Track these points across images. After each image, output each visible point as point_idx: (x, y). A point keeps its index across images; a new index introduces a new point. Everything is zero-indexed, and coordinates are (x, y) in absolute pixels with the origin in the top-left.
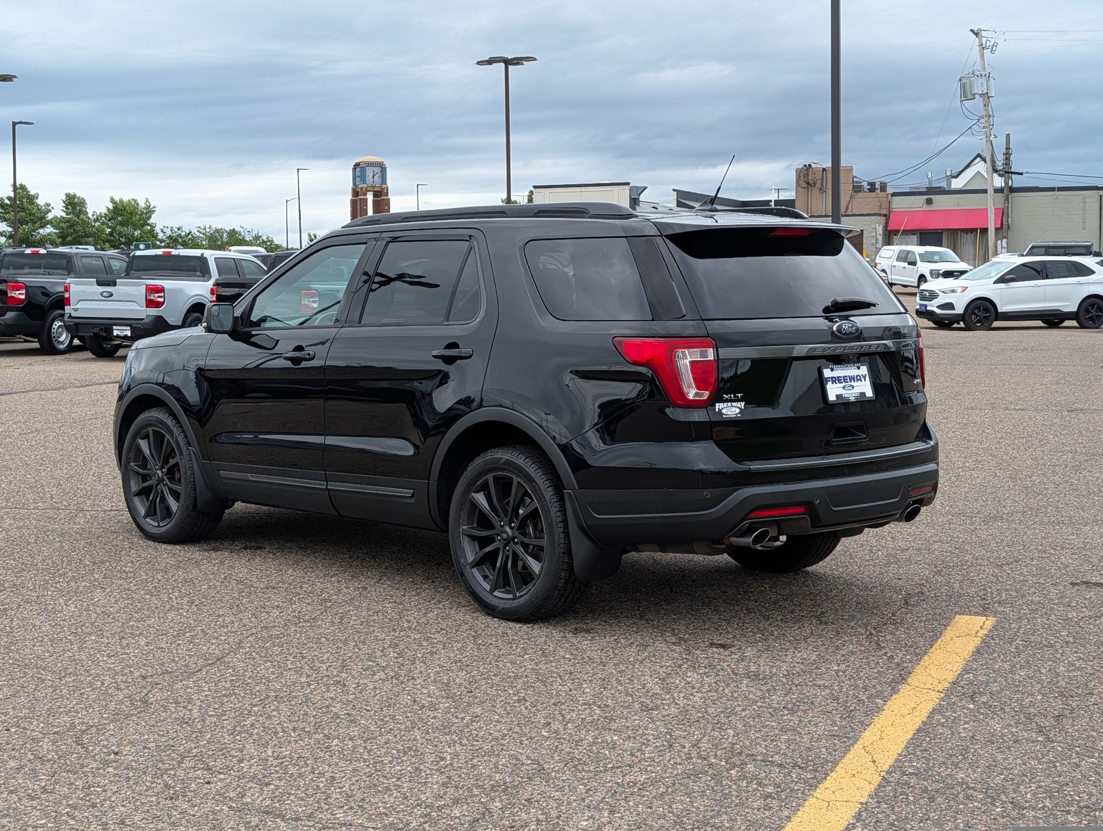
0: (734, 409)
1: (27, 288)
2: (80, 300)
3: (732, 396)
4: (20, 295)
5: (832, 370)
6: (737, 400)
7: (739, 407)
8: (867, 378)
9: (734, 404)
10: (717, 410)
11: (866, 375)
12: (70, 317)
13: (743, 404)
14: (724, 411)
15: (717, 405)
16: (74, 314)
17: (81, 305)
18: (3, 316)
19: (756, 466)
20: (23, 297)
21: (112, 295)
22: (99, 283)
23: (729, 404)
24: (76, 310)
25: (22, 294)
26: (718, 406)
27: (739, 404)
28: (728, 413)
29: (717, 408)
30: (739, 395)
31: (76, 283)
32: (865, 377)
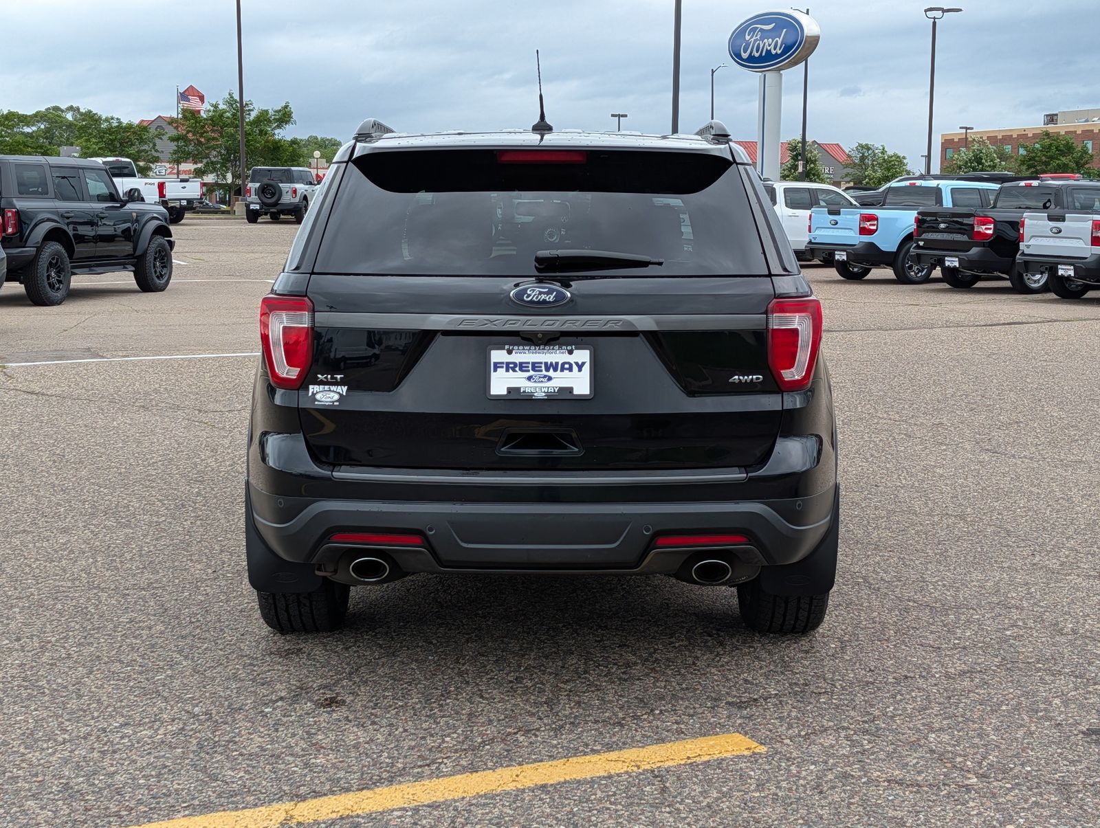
0: (332, 394)
1: (995, 222)
2: (1033, 236)
3: (329, 376)
4: (989, 230)
5: (510, 352)
6: (336, 383)
7: (339, 393)
8: (586, 368)
9: (333, 388)
10: (310, 394)
11: (583, 363)
12: (1023, 254)
13: (345, 389)
14: (318, 397)
15: (311, 387)
16: (1026, 252)
17: (1032, 242)
18: (969, 251)
19: (344, 474)
20: (990, 232)
21: (1060, 231)
22: (1050, 218)
23: (327, 387)
24: (1028, 246)
25: (990, 229)
26: (313, 389)
27: (339, 389)
28: (323, 399)
29: (311, 391)
30: (339, 377)
31: (1031, 218)
32: (580, 367)
